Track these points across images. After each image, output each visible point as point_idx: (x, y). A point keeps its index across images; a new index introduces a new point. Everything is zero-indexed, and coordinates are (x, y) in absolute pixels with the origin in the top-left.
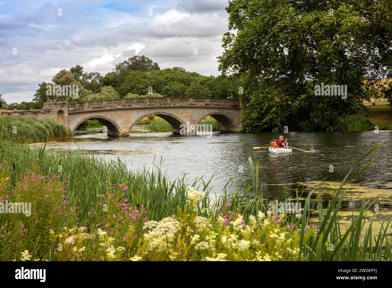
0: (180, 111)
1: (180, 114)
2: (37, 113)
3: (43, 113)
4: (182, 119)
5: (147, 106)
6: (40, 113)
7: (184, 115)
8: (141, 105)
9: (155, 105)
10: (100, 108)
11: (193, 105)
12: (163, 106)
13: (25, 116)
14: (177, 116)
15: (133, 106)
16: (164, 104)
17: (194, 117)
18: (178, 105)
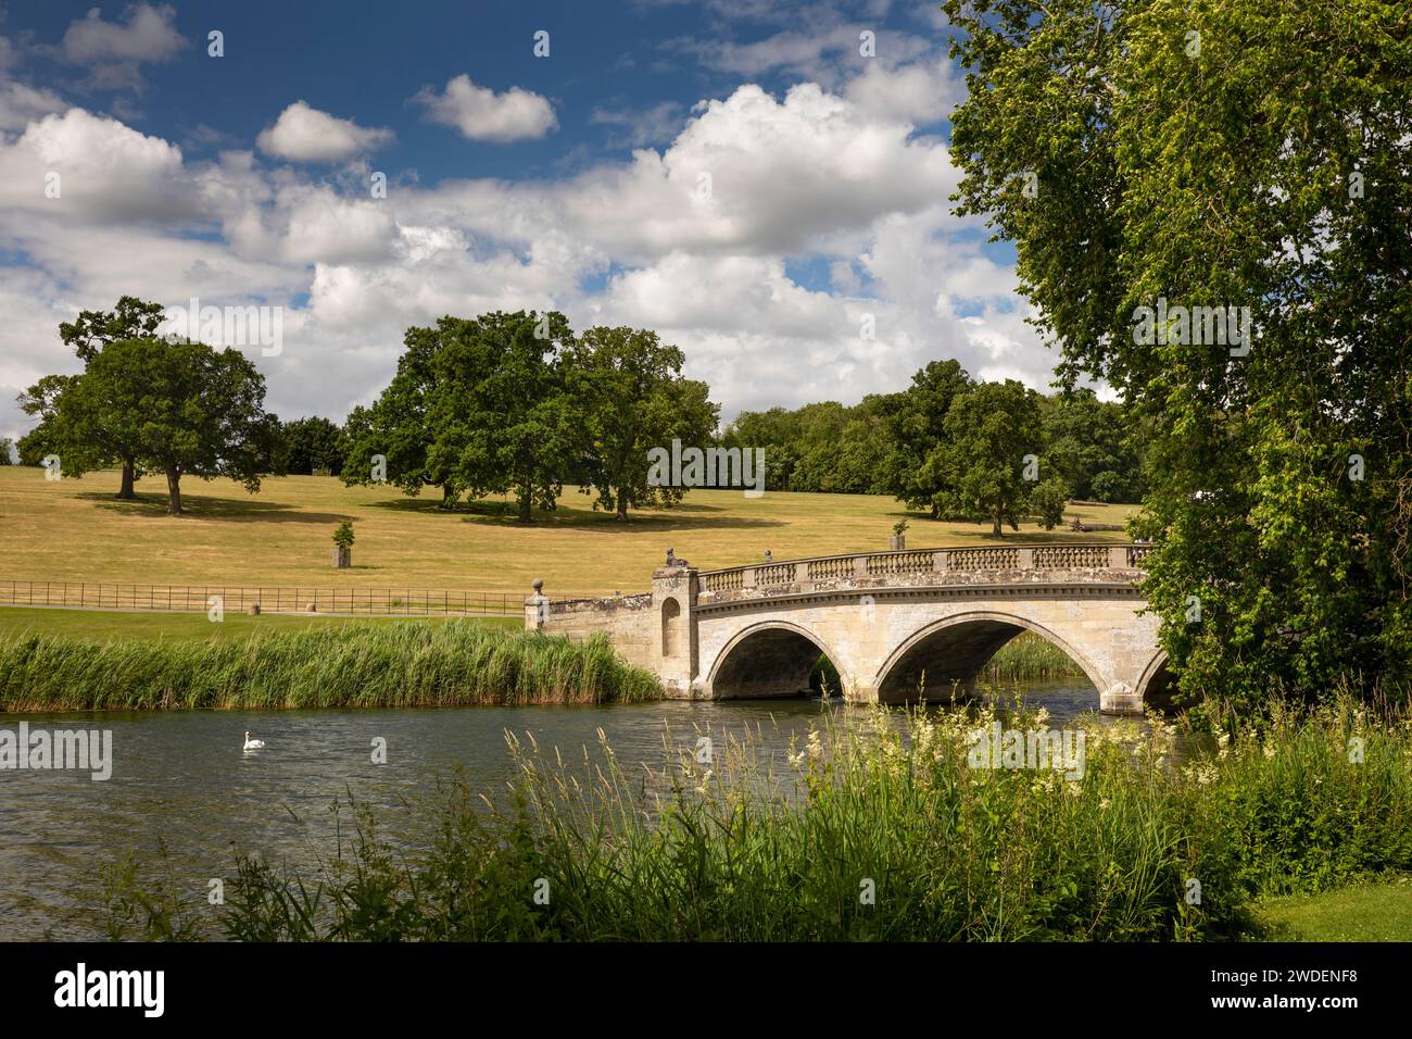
0: (1069, 606)
1: (1067, 621)
2: (614, 608)
3: (633, 608)
4: (1078, 646)
5: (938, 583)
6: (623, 606)
7: (1085, 625)
8: (918, 581)
9: (968, 578)
10: (787, 591)
11: (1127, 578)
12: (998, 582)
13: (567, 616)
14: (1057, 629)
15: (894, 582)
16: (1006, 576)
17: (1130, 637)
18: (1059, 577)
